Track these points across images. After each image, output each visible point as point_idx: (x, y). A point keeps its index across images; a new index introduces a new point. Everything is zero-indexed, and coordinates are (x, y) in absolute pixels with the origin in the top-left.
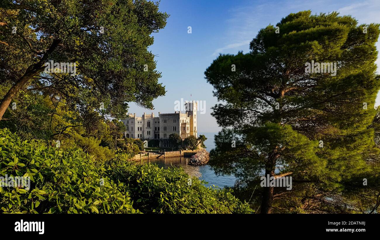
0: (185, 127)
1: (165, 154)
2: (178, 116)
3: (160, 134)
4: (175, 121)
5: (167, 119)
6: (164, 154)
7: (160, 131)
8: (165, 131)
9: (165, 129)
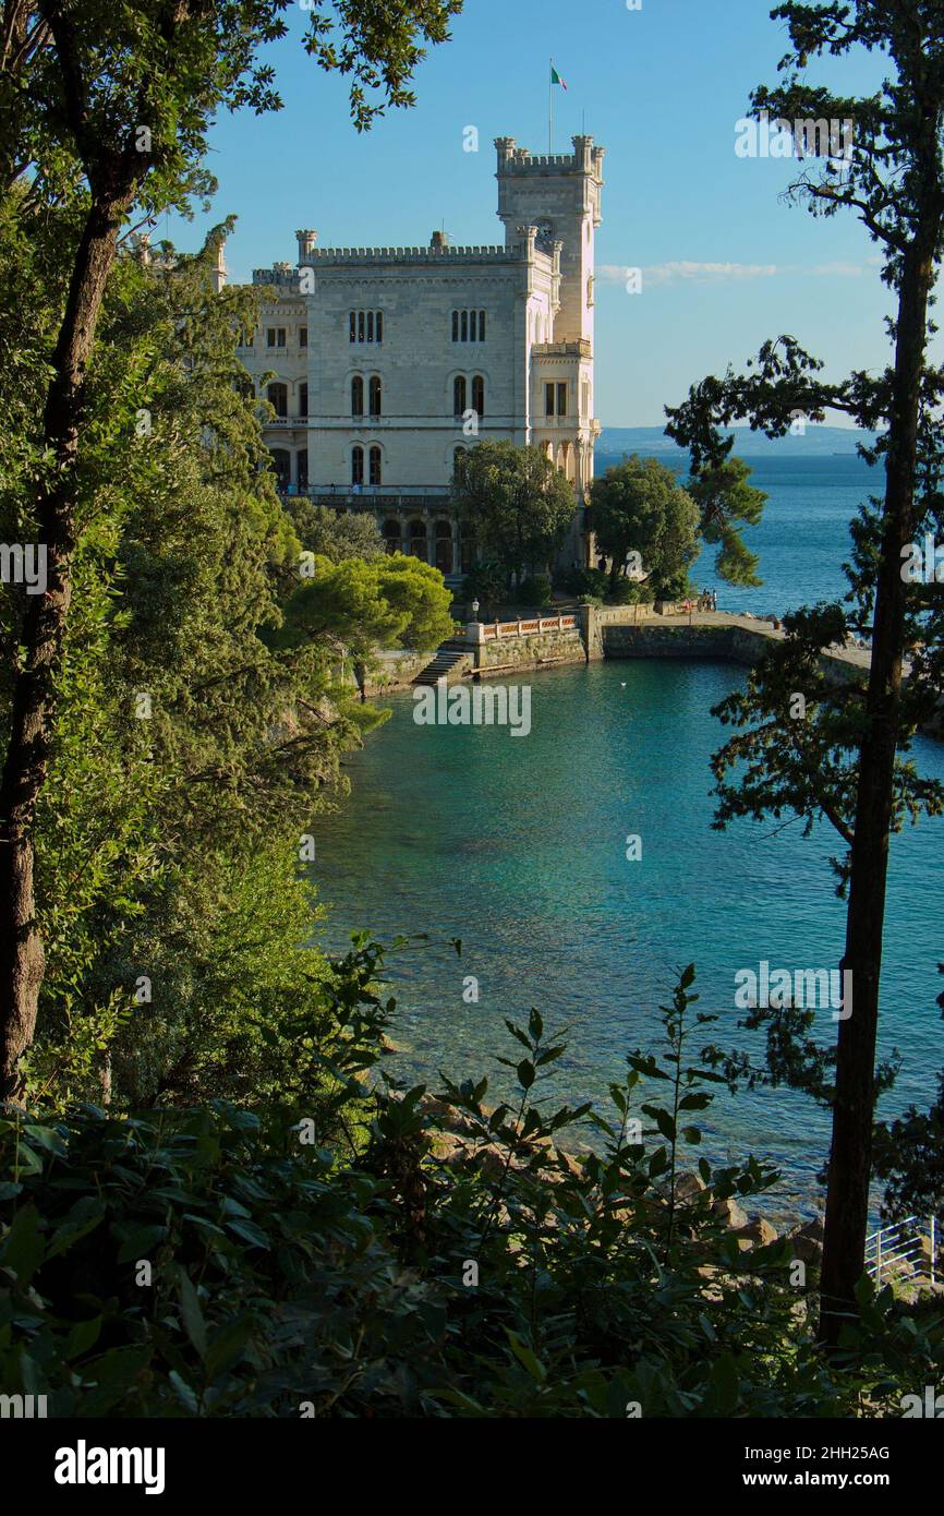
0: (562, 387)
1: (483, 650)
2: (504, 271)
3: (317, 444)
4: (467, 327)
5: (386, 301)
6: (473, 646)
7: (312, 422)
8: (366, 423)
9: (367, 397)
